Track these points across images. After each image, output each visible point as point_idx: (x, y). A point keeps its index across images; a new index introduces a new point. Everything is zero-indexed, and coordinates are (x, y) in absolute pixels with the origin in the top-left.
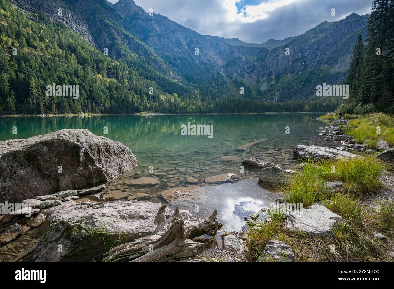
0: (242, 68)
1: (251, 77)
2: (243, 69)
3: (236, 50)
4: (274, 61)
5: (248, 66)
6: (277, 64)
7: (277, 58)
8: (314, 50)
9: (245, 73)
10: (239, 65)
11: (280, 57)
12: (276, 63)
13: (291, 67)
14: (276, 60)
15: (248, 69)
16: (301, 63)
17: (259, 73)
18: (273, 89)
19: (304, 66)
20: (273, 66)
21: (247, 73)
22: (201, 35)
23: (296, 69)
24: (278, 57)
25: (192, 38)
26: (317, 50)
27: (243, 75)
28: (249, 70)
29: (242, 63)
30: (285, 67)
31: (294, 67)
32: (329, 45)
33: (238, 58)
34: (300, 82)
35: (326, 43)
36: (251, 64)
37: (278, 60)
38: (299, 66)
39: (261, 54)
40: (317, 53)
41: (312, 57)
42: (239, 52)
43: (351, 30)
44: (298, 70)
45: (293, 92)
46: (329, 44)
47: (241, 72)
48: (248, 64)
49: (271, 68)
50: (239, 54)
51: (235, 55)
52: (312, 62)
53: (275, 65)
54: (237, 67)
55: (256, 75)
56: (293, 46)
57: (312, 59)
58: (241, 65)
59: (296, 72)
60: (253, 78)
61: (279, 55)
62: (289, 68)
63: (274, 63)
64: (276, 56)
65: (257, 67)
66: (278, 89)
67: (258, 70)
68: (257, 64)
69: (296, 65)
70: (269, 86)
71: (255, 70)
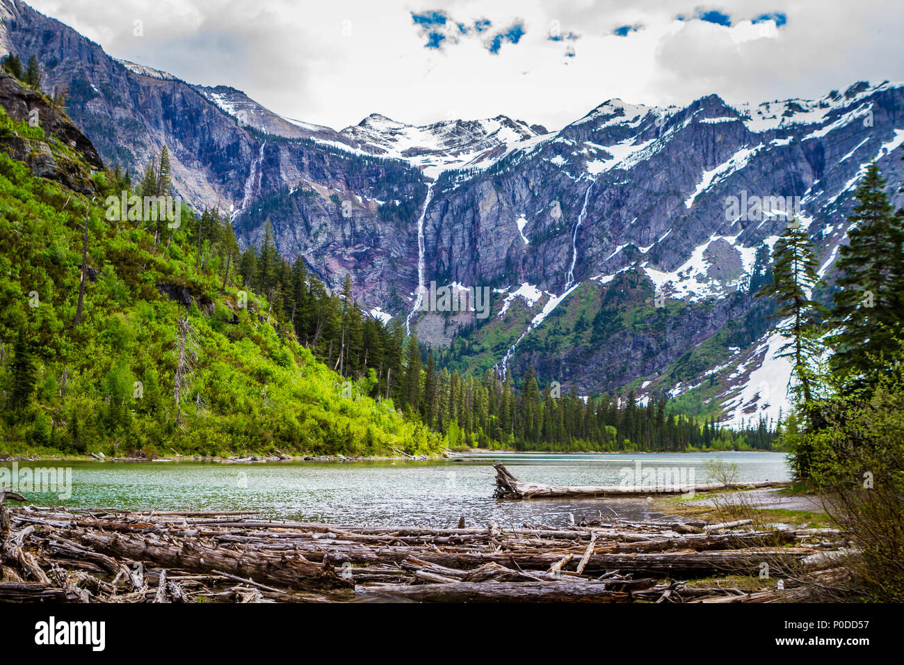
0: (322, 239)
1: (361, 281)
2: (326, 246)
3: (285, 155)
4: (459, 226)
5: (348, 232)
6: (473, 241)
7: (469, 214)
8: (608, 206)
9: (334, 264)
10: (308, 228)
11: (483, 215)
12: (466, 233)
13: (530, 260)
14: (468, 222)
15: (347, 244)
16: (566, 248)
17: (394, 268)
18: (475, 348)
19: (579, 261)
20: (456, 249)
21: (343, 263)
22: (116, 62)
23: (550, 271)
24: (476, 212)
25: (82, 72)
26: (618, 204)
27: (326, 269)
28: (351, 250)
29: (318, 216)
30: (504, 257)
31: (541, 261)
32: (657, 195)
33: (299, 193)
34: (580, 325)
35: (647, 186)
36: (359, 228)
37: (475, 223)
38: (560, 260)
39: (396, 189)
40: (619, 215)
41: (603, 228)
42: (301, 167)
43: (714, 150)
44: (556, 273)
45: (558, 362)
46: (657, 190)
47: (317, 255)
48: (348, 225)
49: (444, 255)
50: (298, 174)
51: (284, 176)
52: (606, 249)
53: (464, 244)
54: (297, 232)
55: (382, 276)
56: (524, 174)
57: (605, 239)
58: (315, 224)
59: (552, 282)
60: (374, 290)
61: (480, 204)
62: (525, 261)
63: (460, 234)
64: (468, 208)
65: (384, 243)
66: (497, 348)
67: (392, 255)
68: (387, 231)
69: (550, 254)
70: (452, 330)
71: (378, 254)
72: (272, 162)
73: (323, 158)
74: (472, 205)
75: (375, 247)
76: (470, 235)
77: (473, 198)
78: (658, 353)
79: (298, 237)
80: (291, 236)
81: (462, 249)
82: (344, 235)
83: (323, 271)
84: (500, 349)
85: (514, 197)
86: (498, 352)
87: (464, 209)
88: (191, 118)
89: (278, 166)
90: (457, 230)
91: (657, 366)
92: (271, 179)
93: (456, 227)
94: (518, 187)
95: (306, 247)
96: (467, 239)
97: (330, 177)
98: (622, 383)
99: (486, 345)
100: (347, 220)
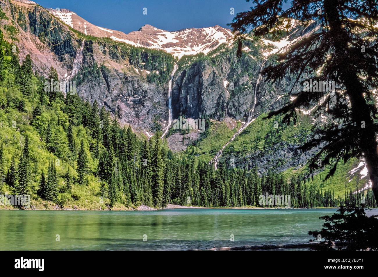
0: (116, 92)
1: (137, 115)
2: (118, 95)
3: (95, 46)
5: (130, 89)
7: (197, 78)
9: (122, 105)
10: (109, 86)
11: (205, 79)
12: (195, 89)
13: (231, 103)
14: (196, 83)
15: (129, 95)
16: (250, 97)
17: (155, 108)
19: (258, 104)
21: (128, 105)
23: (241, 109)
24: (201, 77)
28: (131, 98)
29: (114, 79)
30: (216, 102)
31: (237, 104)
33: (103, 67)
36: (136, 86)
37: (201, 84)
38: (247, 103)
39: (157, 65)
41: (271, 86)
44: (245, 111)
45: (245, 159)
47: (113, 100)
48: (130, 84)
49: (183, 101)
50: (103, 57)
51: (95, 57)
52: (272, 97)
53: (194, 95)
54: (102, 88)
55: (148, 112)
56: (228, 56)
57: (272, 92)
58: (112, 84)
59: (242, 115)
60: (144, 120)
61: (203, 73)
62: (228, 103)
63: (192, 89)
64: (196, 75)
65: (150, 95)
66: (212, 151)
67: (154, 100)
68: (151, 88)
69: (242, 100)
70: (186, 142)
71: (147, 100)
72: (89, 49)
73: (117, 48)
74: (199, 73)
75: (145, 97)
76: (198, 90)
77: (199, 69)
78: (301, 155)
79: (102, 91)
80: (99, 90)
81: (193, 98)
82: (128, 90)
83: (116, 109)
84: (213, 152)
85: (222, 69)
86: (212, 154)
87: (194, 76)
88: (44, 26)
89: (92, 52)
90: (190, 87)
91: (301, 161)
92: (88, 59)
93: (190, 85)
94: (224, 63)
95: (107, 97)
96: (196, 92)
97: (120, 58)
98: (281, 171)
99: (206, 150)
100: (129, 82)
